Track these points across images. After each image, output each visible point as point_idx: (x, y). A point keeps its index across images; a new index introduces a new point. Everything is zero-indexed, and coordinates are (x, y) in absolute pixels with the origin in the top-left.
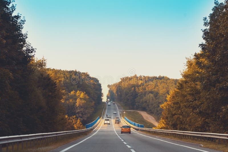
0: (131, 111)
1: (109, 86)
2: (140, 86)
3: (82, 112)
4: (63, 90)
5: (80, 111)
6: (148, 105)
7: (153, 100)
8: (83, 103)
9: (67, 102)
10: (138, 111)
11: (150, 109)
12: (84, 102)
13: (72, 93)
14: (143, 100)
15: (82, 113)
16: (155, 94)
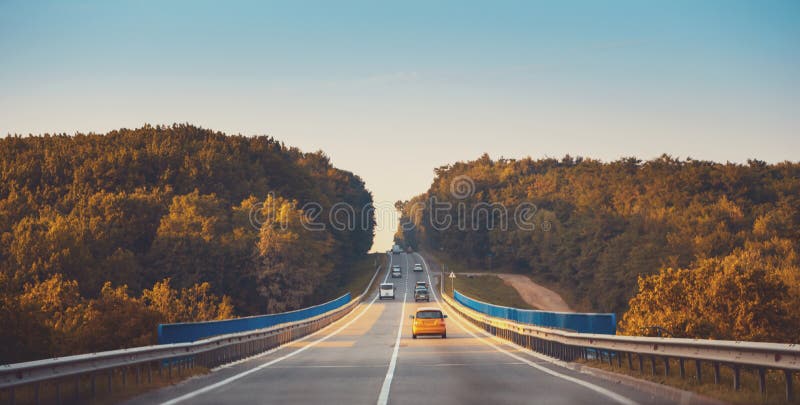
0: (473, 274)
1: (399, 205)
2: (505, 185)
3: (281, 276)
4: (209, 194)
5: (272, 275)
6: (537, 252)
7: (554, 230)
8: (286, 243)
9: (223, 239)
10: (501, 276)
11: (544, 264)
12: (292, 238)
13: (246, 204)
14: (516, 235)
15: (281, 282)
16: (560, 211)
